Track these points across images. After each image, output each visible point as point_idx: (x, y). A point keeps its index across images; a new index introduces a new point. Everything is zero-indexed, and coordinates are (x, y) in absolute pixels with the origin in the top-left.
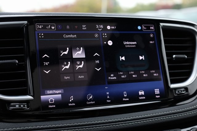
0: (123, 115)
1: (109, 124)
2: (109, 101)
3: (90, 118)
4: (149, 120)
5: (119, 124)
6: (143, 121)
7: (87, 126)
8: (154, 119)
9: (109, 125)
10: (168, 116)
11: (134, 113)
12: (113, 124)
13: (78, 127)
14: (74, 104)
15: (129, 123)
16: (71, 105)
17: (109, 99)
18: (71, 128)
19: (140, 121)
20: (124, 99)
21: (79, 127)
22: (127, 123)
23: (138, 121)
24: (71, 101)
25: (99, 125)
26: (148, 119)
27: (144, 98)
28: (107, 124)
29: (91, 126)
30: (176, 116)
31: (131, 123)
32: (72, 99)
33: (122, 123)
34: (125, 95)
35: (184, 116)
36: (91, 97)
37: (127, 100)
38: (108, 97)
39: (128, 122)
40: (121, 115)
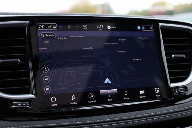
0: (124, 113)
1: (110, 123)
2: (111, 100)
3: (92, 117)
4: (150, 119)
5: (120, 123)
6: (144, 120)
7: (89, 125)
8: (155, 118)
9: (111, 124)
10: (168, 115)
11: (135, 112)
12: (114, 122)
13: (80, 126)
14: (76, 103)
15: (131, 122)
16: (73, 103)
17: (110, 98)
19: (141, 120)
20: (125, 98)
21: (81, 126)
22: (128, 122)
23: (139, 119)
24: (72, 100)
25: (101, 124)
26: (149, 118)
27: (145, 97)
28: (109, 123)
29: (93, 125)
30: (176, 114)
31: (132, 121)
32: (74, 98)
34: (126, 94)
35: (184, 115)
37: (128, 99)
38: (109, 96)
39: (129, 120)
40: (122, 114)
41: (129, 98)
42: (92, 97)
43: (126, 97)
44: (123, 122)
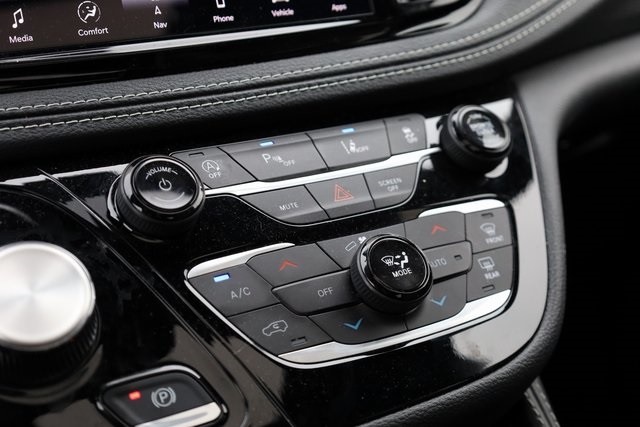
0: (214, 71)
1: (165, 103)
2: (163, 25)
3: (96, 86)
4: (309, 86)
5: (201, 102)
6: (288, 89)
7: (85, 113)
8: (329, 82)
9: (165, 107)
10: (377, 71)
11: (255, 66)
12: (178, 102)
13: (51, 117)
14: (31, 39)
15: (240, 97)
16: (19, 40)
17: (159, 19)
18: (22, 120)
19: (278, 91)
20: (216, 18)
21: (56, 116)
22: (231, 98)
23: (269, 89)
24: (15, 26)
25: (130, 107)
26: (305, 83)
27: (291, 12)
28: (159, 104)
29: (99, 111)
30: (405, 69)
31: (246, 96)
32: (21, 21)
33: (214, 97)
34: (221, 3)
35: (434, 71)
36: (94, 11)
37: (228, 22)
38: (158, 12)
39: (235, 93)
40: (208, 72)
41: (231, 18)
42: (93, 15)
43: (222, 13)
44: (213, 101)
